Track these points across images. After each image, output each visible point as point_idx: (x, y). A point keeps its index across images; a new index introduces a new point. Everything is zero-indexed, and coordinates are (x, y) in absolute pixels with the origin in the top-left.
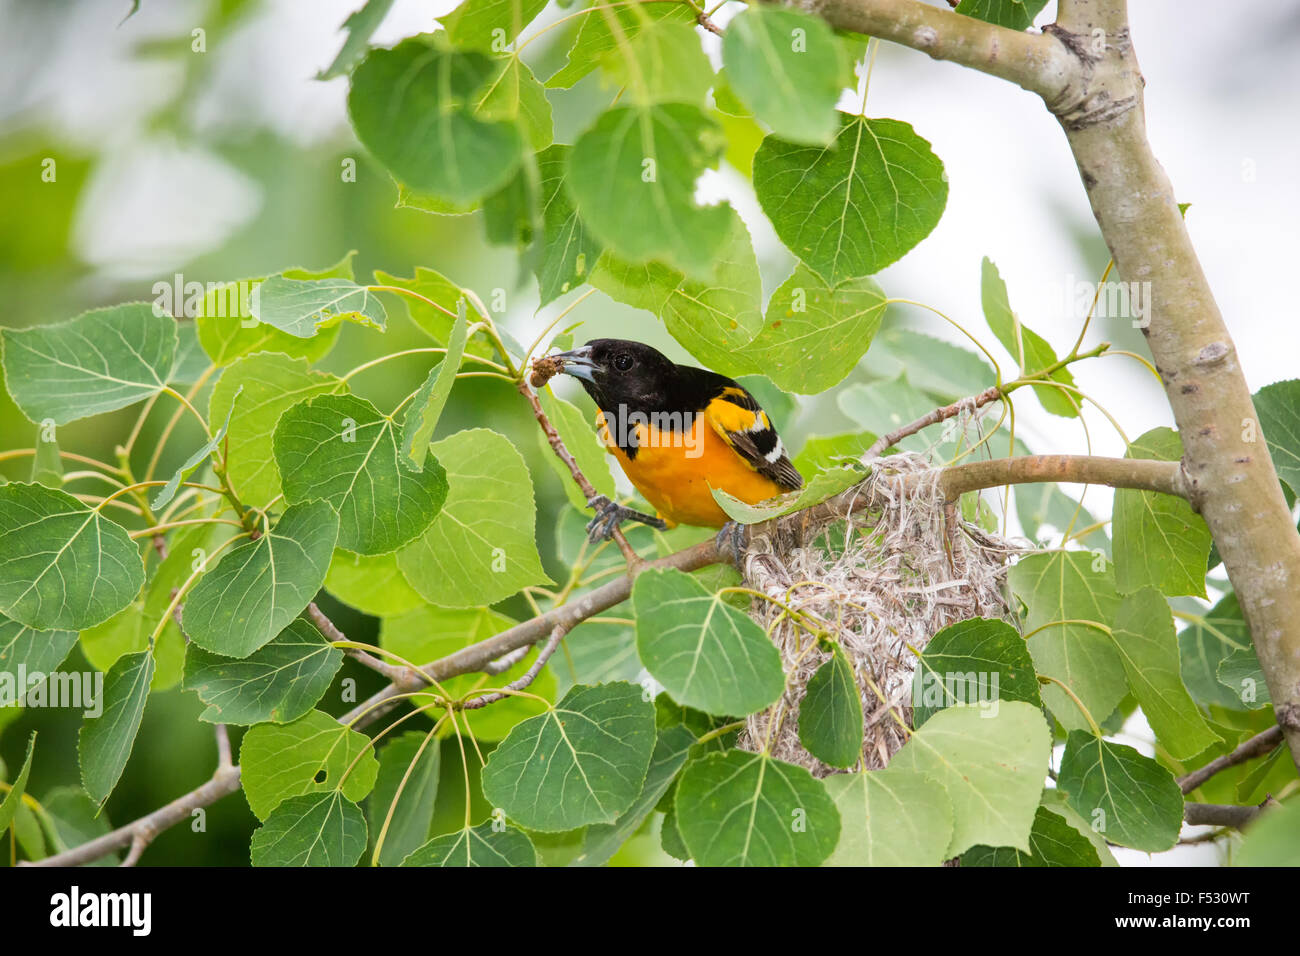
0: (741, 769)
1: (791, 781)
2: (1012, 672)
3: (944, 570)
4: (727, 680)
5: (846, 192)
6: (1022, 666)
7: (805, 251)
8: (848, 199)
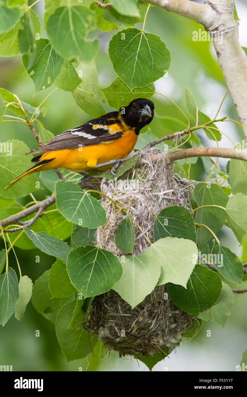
0: (90, 252)
1: (106, 256)
2: (187, 224)
3: (166, 187)
4: (87, 217)
5: (136, 57)
6: (190, 222)
7: (122, 76)
8: (137, 59)
